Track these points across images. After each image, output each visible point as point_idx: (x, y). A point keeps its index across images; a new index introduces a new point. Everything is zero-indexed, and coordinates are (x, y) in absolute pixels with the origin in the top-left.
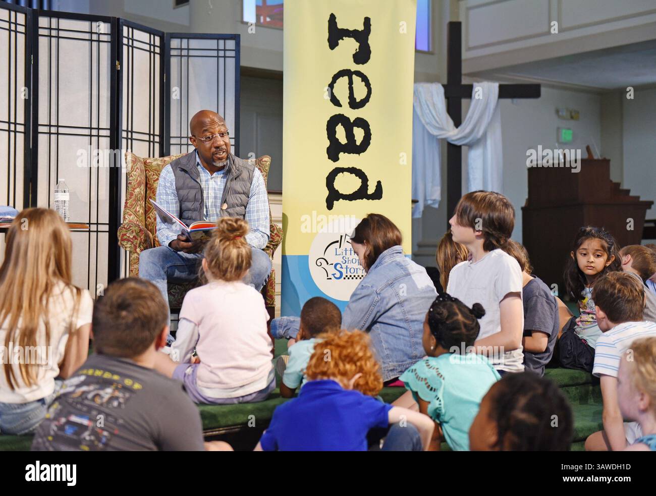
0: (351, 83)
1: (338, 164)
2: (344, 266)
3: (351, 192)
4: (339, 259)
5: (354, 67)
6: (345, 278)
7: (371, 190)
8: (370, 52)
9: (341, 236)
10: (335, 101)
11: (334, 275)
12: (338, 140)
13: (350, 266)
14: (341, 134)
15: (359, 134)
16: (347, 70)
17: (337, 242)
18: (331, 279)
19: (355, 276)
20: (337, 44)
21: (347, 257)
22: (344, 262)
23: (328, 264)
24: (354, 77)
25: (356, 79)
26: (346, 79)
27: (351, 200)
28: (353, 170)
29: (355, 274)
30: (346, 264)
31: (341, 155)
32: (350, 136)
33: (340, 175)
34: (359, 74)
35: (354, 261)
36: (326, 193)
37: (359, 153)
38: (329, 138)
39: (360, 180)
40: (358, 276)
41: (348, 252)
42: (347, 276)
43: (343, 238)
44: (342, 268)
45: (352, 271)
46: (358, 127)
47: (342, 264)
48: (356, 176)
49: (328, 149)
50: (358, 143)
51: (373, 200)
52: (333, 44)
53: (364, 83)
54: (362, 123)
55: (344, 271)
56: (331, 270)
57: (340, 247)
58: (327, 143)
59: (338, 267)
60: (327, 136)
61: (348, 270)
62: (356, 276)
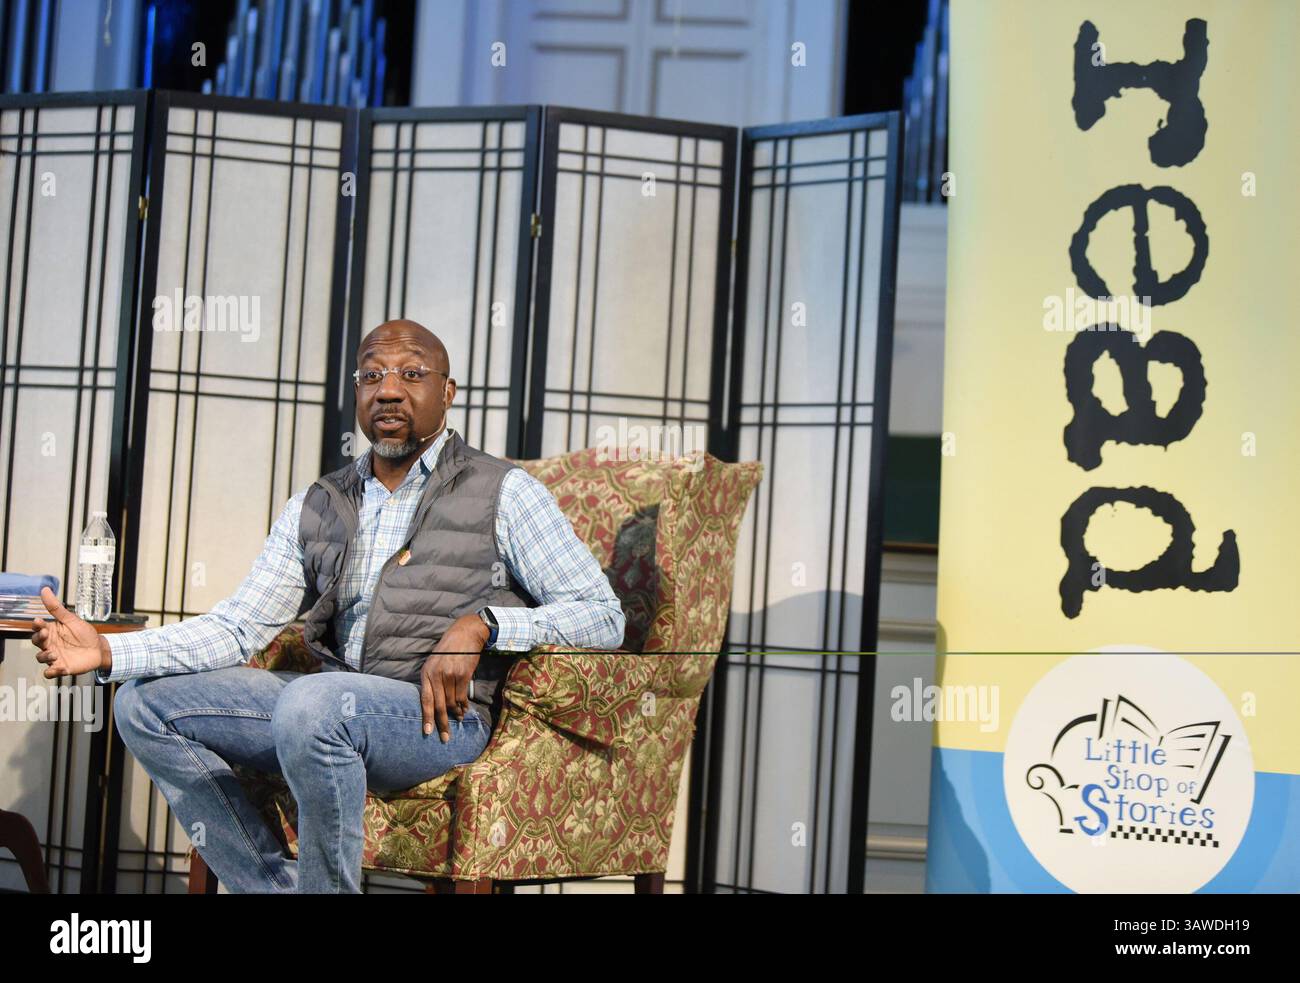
0: (1141, 225)
1: (1099, 478)
2: (1112, 795)
3: (1138, 565)
4: (1097, 774)
5: (1152, 176)
6: (1114, 835)
7: (1204, 559)
8: (1203, 126)
9: (1106, 702)
10: (1093, 285)
11: (1080, 819)
12: (1098, 402)
13: (1131, 796)
14: (1108, 384)
15: (1165, 383)
16: (1130, 187)
17: (1092, 718)
18: (1070, 831)
19: (1146, 830)
20: (1100, 112)
21: (1122, 766)
22: (1113, 782)
23: (1062, 784)
24: (1153, 207)
25: (1160, 215)
26: (1126, 214)
27: (1136, 589)
28: (1143, 497)
29: (1146, 824)
30: (1120, 790)
31: (1109, 449)
32: (1137, 388)
33: (1104, 511)
34: (1166, 195)
35: (1145, 782)
36: (1061, 565)
37: (1164, 442)
38: (1071, 397)
39: (1168, 528)
40: (1158, 832)
41: (1127, 754)
42: (1120, 828)
43: (1111, 707)
44: (1104, 800)
45: (1138, 812)
46: (1163, 361)
47: (1109, 792)
48: (1156, 513)
49: (1069, 432)
50: (1163, 410)
51: (1209, 590)
52: (1088, 110)
53: (1182, 224)
54: (1177, 349)
55: (1112, 811)
56: (1073, 804)
57: (1101, 735)
58: (1066, 413)
59: (1095, 796)
60: (1064, 391)
61: (1126, 808)
62: (1152, 832)
